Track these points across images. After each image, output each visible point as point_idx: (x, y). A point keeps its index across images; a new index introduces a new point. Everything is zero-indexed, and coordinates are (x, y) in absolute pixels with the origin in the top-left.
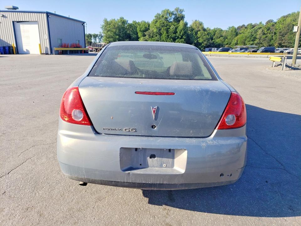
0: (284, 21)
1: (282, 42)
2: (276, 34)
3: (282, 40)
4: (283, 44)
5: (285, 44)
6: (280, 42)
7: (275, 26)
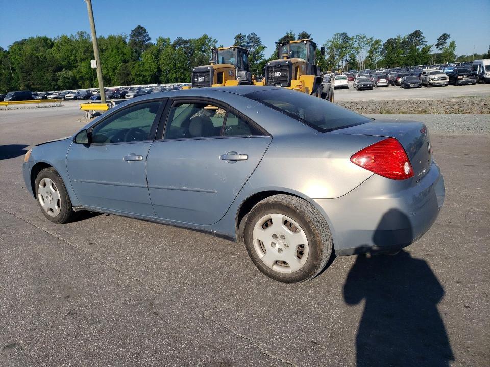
0: (20, 50)
1: (29, 83)
2: (15, 70)
3: (29, 80)
4: (32, 86)
5: (35, 86)
6: (26, 83)
7: (9, 57)
